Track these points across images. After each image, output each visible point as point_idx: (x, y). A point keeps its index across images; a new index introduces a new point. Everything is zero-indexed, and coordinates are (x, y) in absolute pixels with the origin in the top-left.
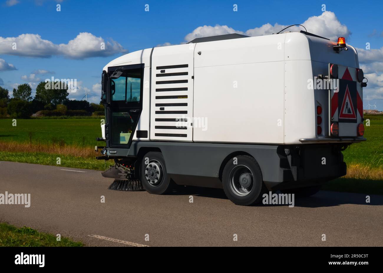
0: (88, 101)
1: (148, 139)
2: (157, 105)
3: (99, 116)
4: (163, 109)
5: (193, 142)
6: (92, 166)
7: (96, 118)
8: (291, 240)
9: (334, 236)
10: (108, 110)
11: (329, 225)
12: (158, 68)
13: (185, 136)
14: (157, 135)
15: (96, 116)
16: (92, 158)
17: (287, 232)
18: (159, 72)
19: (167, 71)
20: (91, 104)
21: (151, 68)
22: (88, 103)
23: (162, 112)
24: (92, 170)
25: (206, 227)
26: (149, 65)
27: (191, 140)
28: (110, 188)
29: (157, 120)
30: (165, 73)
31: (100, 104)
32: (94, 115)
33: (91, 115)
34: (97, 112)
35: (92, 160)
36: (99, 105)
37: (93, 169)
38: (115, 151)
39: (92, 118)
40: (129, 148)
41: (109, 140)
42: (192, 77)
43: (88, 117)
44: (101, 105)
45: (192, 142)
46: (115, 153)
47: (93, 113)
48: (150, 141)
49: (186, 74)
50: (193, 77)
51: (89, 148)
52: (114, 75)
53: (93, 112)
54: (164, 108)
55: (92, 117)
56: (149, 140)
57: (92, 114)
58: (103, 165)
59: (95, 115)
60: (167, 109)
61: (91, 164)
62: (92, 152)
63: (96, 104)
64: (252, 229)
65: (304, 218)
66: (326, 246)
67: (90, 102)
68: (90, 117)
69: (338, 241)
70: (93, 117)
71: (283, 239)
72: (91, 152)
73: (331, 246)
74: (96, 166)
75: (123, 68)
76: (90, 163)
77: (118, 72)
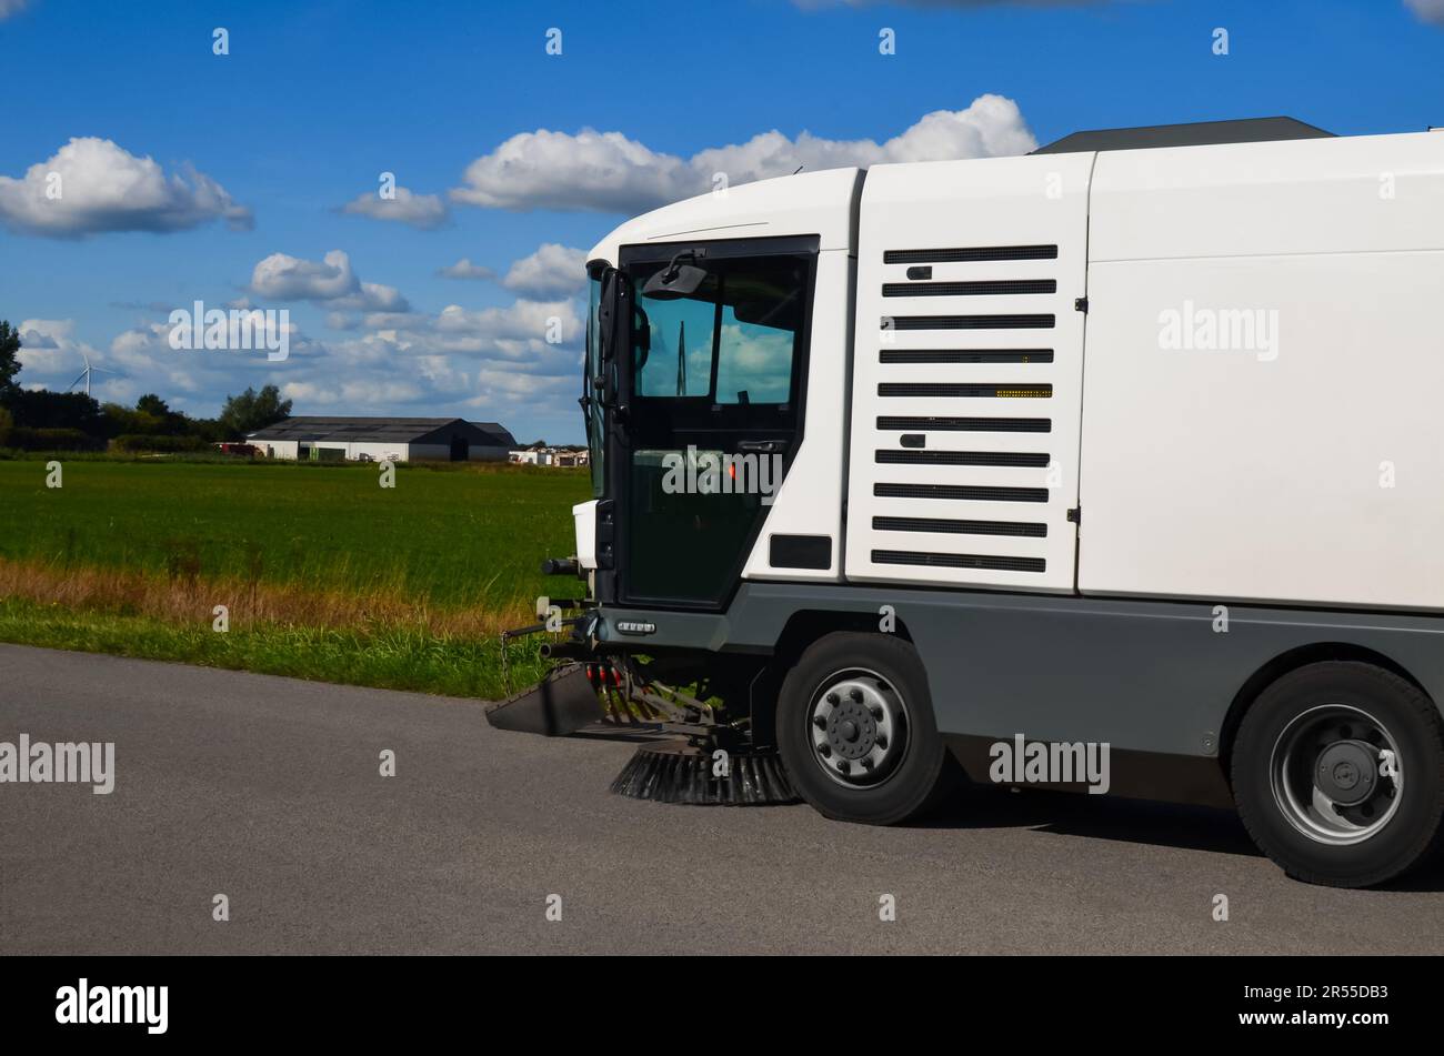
0: (93, 396)
1: (831, 573)
2: (884, 423)
3: (132, 455)
4: (921, 440)
5: (1077, 594)
6: (99, 640)
7: (121, 461)
8: (829, 928)
9: (986, 918)
10: (612, 437)
11: (972, 875)
12: (891, 257)
13: (1037, 565)
14: (879, 556)
15: (122, 454)
16: (102, 611)
17: (817, 898)
18: (899, 273)
19: (942, 272)
20: (106, 408)
21: (853, 258)
22: (95, 403)
23: (913, 453)
24: (98, 656)
25: (518, 877)
26: (844, 241)
27: (1066, 584)
28: (619, 786)
29: (882, 490)
30: (933, 280)
31: (138, 408)
32: (114, 448)
33: (102, 447)
34: (126, 438)
35: (101, 619)
36: (136, 410)
37: (101, 651)
38: (645, 622)
39: (104, 460)
40: (723, 611)
41: (614, 573)
42: (1077, 304)
43: (91, 454)
44: (142, 412)
45: (1072, 593)
46: (644, 633)
47: (111, 441)
48: (844, 582)
49: (1048, 286)
50: (1082, 305)
51: (90, 574)
52: (665, 283)
53: (113, 438)
54: (924, 436)
55: (105, 455)
56: (838, 578)
57: (107, 444)
58: (142, 638)
59: (119, 448)
60: (936, 441)
61: (96, 635)
62: (102, 587)
63: (124, 407)
64: (688, 886)
65: (879, 850)
66: (957, 954)
67: (102, 401)
68: (98, 455)
69: (1001, 936)
70: (109, 455)
71: (800, 926)
72: (99, 585)
73: (976, 954)
74: (113, 641)
75: (699, 252)
76: (93, 627)
77: (685, 270)
